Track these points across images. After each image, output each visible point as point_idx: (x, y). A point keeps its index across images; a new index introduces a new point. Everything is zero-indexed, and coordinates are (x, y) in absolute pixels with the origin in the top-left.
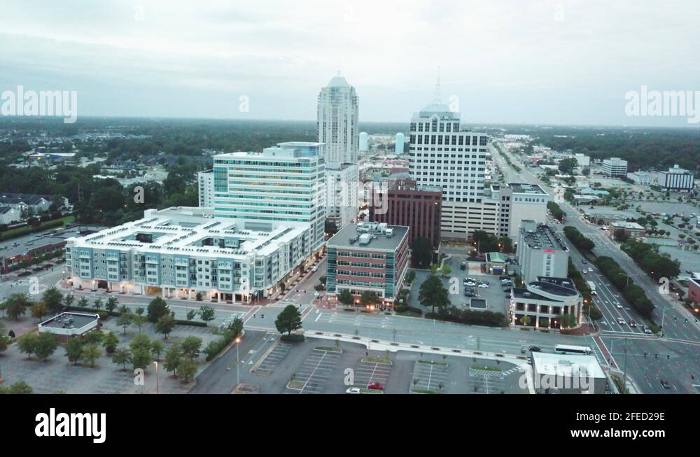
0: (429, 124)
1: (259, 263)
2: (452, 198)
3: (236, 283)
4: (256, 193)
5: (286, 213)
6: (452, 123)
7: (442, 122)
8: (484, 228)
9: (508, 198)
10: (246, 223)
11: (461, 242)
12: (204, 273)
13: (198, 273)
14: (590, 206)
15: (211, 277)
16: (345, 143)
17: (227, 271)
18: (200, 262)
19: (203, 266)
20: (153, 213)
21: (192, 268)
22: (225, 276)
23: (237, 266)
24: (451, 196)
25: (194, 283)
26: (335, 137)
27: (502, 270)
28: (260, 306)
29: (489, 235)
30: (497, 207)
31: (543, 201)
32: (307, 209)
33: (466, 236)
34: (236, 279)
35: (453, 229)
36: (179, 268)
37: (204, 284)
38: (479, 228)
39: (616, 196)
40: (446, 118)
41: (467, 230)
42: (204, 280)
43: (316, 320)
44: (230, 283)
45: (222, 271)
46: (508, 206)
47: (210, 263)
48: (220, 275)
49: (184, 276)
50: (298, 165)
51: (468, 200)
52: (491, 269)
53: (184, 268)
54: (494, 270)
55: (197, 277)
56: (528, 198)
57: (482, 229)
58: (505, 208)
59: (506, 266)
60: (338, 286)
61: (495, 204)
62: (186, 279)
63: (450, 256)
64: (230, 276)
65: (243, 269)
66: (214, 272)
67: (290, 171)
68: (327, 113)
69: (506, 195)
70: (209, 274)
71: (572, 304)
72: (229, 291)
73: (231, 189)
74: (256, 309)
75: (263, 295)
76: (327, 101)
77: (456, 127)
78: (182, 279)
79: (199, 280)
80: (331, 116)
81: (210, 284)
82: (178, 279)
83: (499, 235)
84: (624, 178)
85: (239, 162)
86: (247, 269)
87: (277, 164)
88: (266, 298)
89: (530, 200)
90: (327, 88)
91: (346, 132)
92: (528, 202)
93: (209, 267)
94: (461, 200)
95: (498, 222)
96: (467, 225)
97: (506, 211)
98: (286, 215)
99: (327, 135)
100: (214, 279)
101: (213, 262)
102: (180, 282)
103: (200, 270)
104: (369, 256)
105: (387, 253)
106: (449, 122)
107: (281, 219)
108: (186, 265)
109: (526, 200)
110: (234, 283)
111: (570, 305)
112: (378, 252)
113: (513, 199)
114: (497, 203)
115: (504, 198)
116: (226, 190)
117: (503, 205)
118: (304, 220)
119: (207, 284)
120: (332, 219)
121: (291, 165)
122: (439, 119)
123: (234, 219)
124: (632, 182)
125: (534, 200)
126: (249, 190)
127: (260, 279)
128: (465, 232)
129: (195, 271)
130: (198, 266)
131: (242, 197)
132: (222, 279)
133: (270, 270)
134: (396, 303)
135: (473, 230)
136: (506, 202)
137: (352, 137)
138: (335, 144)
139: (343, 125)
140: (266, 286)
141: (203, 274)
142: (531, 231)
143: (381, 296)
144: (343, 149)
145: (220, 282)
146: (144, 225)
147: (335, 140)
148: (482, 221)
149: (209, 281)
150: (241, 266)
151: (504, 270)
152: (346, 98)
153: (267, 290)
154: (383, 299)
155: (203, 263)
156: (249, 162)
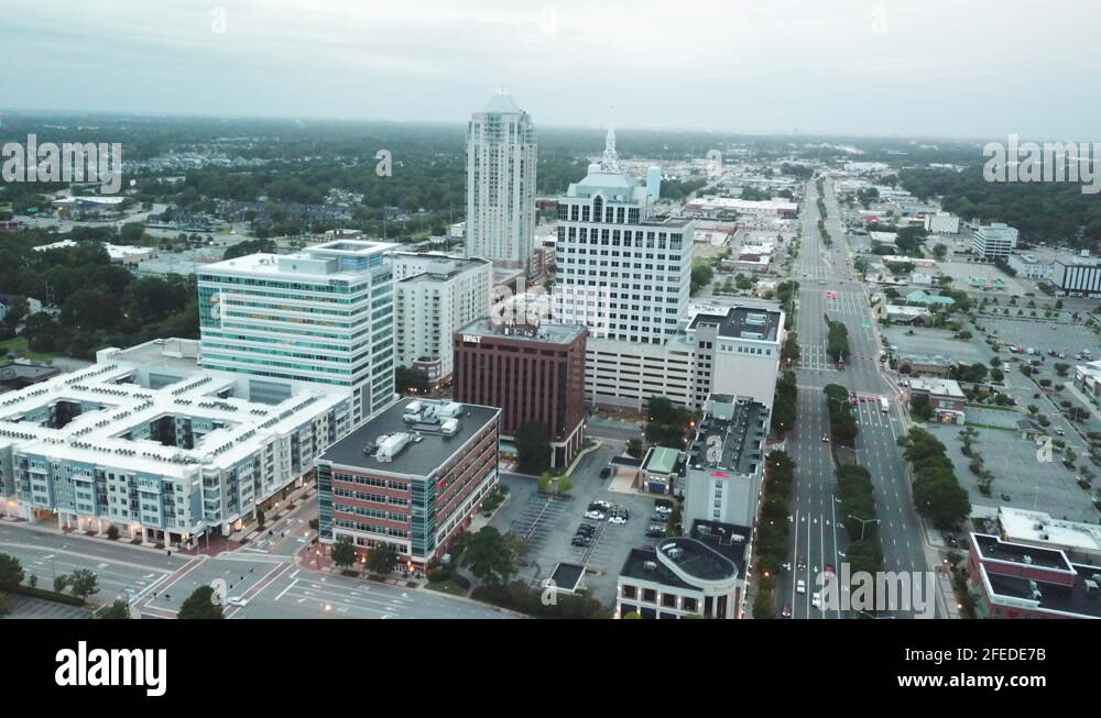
0: (588, 208)
1: (207, 482)
2: (625, 336)
3: (168, 515)
4: (263, 332)
5: (313, 368)
6: (627, 207)
7: (610, 206)
8: (668, 393)
9: (709, 345)
10: (251, 381)
11: (630, 413)
12: (118, 494)
13: (110, 494)
14: (907, 329)
15: (129, 501)
16: (510, 207)
17: (153, 496)
18: (112, 476)
19: (117, 482)
20: (110, 356)
21: (100, 485)
22: (149, 502)
23: (168, 487)
24: (623, 332)
25: (104, 509)
26: (493, 196)
27: (664, 487)
28: (207, 557)
29: (676, 406)
30: (689, 359)
31: (768, 353)
32: (346, 364)
33: (638, 404)
34: (168, 508)
35: (617, 391)
36: (79, 483)
37: (120, 512)
38: (661, 392)
39: (965, 308)
40: (620, 198)
41: (641, 394)
42: (120, 507)
43: (277, 598)
44: (158, 515)
45: (145, 495)
46: (709, 357)
47: (126, 478)
48: (142, 501)
49: (88, 496)
50: (330, 289)
51: (651, 341)
52: (646, 484)
53: (87, 484)
54: (650, 485)
55: (109, 499)
56: (743, 346)
57: (664, 394)
58: (705, 361)
59: (672, 479)
60: (336, 531)
61: (686, 354)
62: (92, 503)
63: (599, 442)
64: (157, 503)
65: (177, 494)
66: (134, 494)
67: (316, 299)
68: (481, 156)
69: (706, 340)
70: (126, 496)
71: (722, 594)
72: (157, 526)
73: (227, 325)
74: (197, 562)
75: (221, 532)
76: (481, 136)
77: (635, 214)
78: (85, 502)
79: (111, 505)
80: (488, 162)
81: (129, 513)
82: (79, 501)
83: (694, 405)
84: (1001, 264)
85: (238, 281)
86: (185, 494)
87: (296, 286)
88: (226, 537)
89: (746, 351)
90: (481, 114)
91: (511, 189)
92: (743, 353)
93: (125, 484)
94: (639, 340)
95: (691, 384)
96: (641, 386)
97: (705, 365)
98: (311, 372)
99: (481, 193)
100: (135, 506)
101: (132, 478)
102: (82, 506)
103: (113, 489)
104: (384, 485)
105: (413, 481)
106: (622, 206)
107: (306, 379)
108: (89, 479)
109: (740, 350)
110: (165, 514)
111: (715, 596)
112: (397, 479)
113: (717, 347)
114: (691, 351)
115: (702, 344)
116: (218, 326)
117: (701, 357)
118: (341, 383)
119: (125, 513)
120: (421, 365)
121: (319, 289)
122: (605, 200)
123: (231, 373)
124: (1012, 273)
125: (753, 351)
126: (255, 328)
127: (211, 508)
128: (637, 397)
129: (105, 489)
130: (109, 482)
131: (244, 338)
132: (146, 508)
133: (234, 490)
134: (435, 562)
135: (649, 395)
136: (705, 351)
137: (521, 198)
138: (493, 208)
139: (507, 178)
140: (225, 518)
141: (118, 496)
142: (722, 417)
143: (406, 551)
144: (506, 216)
145: (143, 513)
146: (78, 384)
147: (494, 203)
148: (665, 381)
149: (127, 507)
150: (175, 488)
151: (667, 487)
152: (512, 132)
153: (229, 522)
154: (409, 558)
155: (117, 477)
156: (253, 281)
